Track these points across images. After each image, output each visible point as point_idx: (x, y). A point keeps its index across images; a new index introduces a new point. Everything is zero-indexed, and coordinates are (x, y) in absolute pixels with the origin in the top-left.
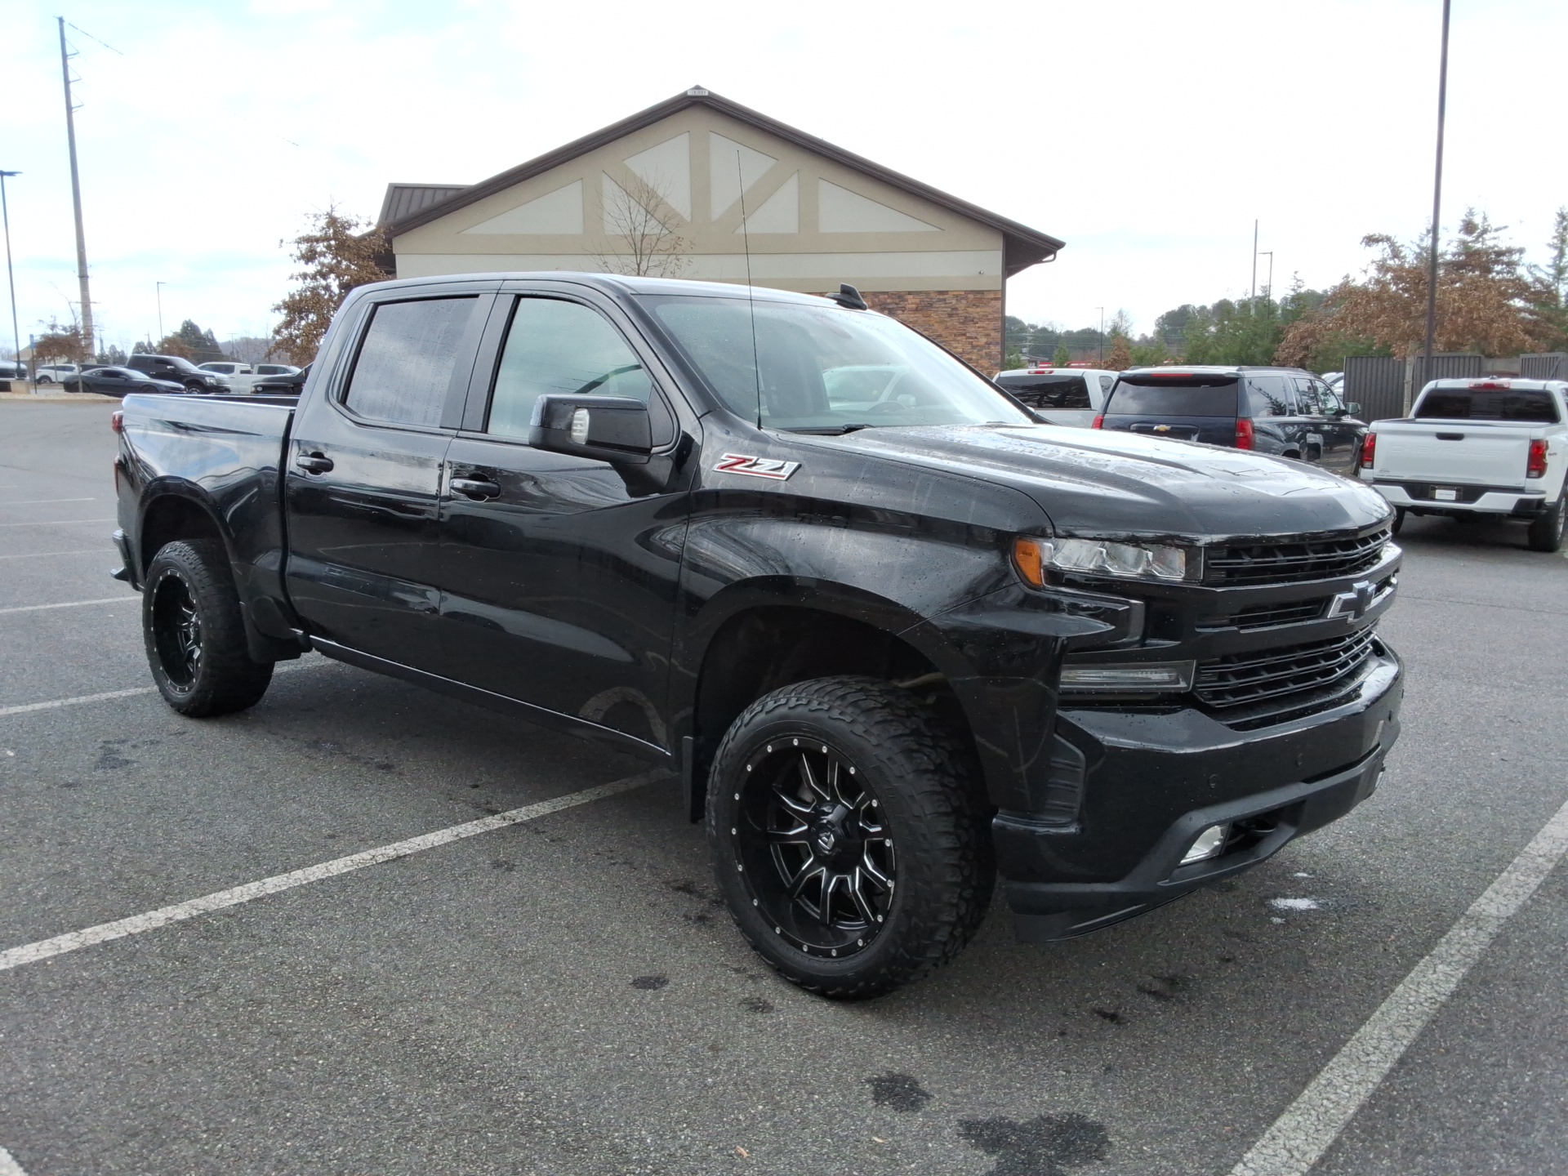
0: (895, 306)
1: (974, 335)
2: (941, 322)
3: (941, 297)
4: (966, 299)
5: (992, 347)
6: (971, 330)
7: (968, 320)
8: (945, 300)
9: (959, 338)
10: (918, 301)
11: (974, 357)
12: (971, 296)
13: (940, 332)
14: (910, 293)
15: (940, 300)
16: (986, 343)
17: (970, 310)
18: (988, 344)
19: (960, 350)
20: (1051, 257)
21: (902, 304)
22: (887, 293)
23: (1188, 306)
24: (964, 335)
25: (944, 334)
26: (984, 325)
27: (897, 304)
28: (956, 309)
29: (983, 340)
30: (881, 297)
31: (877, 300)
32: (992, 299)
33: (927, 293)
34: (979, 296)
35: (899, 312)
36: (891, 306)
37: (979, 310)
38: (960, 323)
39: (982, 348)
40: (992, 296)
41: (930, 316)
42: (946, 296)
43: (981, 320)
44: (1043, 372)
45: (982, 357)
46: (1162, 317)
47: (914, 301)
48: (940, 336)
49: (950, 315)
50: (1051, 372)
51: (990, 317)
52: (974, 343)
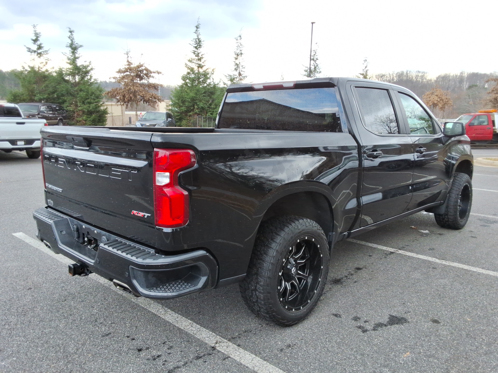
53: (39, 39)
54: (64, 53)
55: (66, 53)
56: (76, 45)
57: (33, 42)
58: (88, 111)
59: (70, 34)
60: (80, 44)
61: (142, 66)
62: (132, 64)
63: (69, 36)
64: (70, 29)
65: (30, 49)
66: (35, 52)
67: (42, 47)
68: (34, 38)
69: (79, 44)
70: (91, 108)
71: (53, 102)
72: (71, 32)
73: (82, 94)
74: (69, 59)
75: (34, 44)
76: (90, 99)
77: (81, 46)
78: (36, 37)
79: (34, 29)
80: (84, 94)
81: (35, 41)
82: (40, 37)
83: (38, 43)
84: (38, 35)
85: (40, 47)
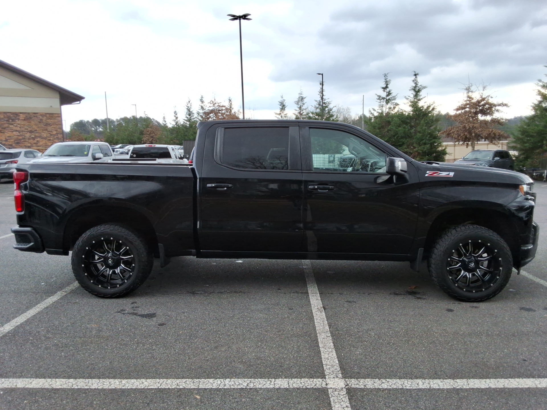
0: (14, 118)
1: (50, 130)
2: (36, 125)
3: (35, 115)
4: (46, 116)
5: (59, 135)
6: (49, 128)
7: (47, 124)
8: (37, 116)
9: (44, 131)
10: (25, 116)
11: (52, 139)
12: (48, 115)
13: (36, 128)
14: (21, 113)
15: (34, 116)
16: (56, 133)
17: (48, 120)
18: (57, 134)
19: (46, 136)
20: (79, 102)
21: (18, 117)
22: (10, 113)
23: (83, 120)
24: (47, 130)
25: (37, 129)
26: (55, 126)
27: (15, 117)
28: (42, 120)
29: (55, 132)
30: (8, 114)
31: (6, 115)
32: (57, 117)
33: (29, 113)
34: (51, 115)
35: (17, 120)
36: (13, 118)
37: (52, 120)
38: (44, 125)
39: (54, 135)
40: (57, 115)
41: (30, 122)
42: (37, 115)
43: (53, 124)
44: (152, 146)
45: (55, 139)
46: (73, 124)
47: (23, 116)
48: (36, 130)
49: (40, 122)
50: (155, 146)
51: (57, 123)
52: (51, 133)
53: (388, 86)
54: (407, 97)
55: (409, 97)
56: (420, 87)
57: (383, 90)
58: (423, 152)
59: (415, 77)
60: (424, 85)
61: (483, 99)
62: (473, 99)
63: (413, 80)
64: (415, 72)
65: (380, 96)
66: (383, 98)
67: (391, 93)
68: (384, 86)
69: (422, 86)
70: (425, 149)
71: (394, 144)
72: (415, 75)
73: (419, 135)
74: (411, 102)
75: (384, 91)
76: (425, 140)
77: (425, 87)
78: (386, 85)
79: (384, 78)
80: (420, 135)
81: (385, 88)
82: (390, 84)
83: (388, 90)
84: (388, 83)
85: (389, 94)
